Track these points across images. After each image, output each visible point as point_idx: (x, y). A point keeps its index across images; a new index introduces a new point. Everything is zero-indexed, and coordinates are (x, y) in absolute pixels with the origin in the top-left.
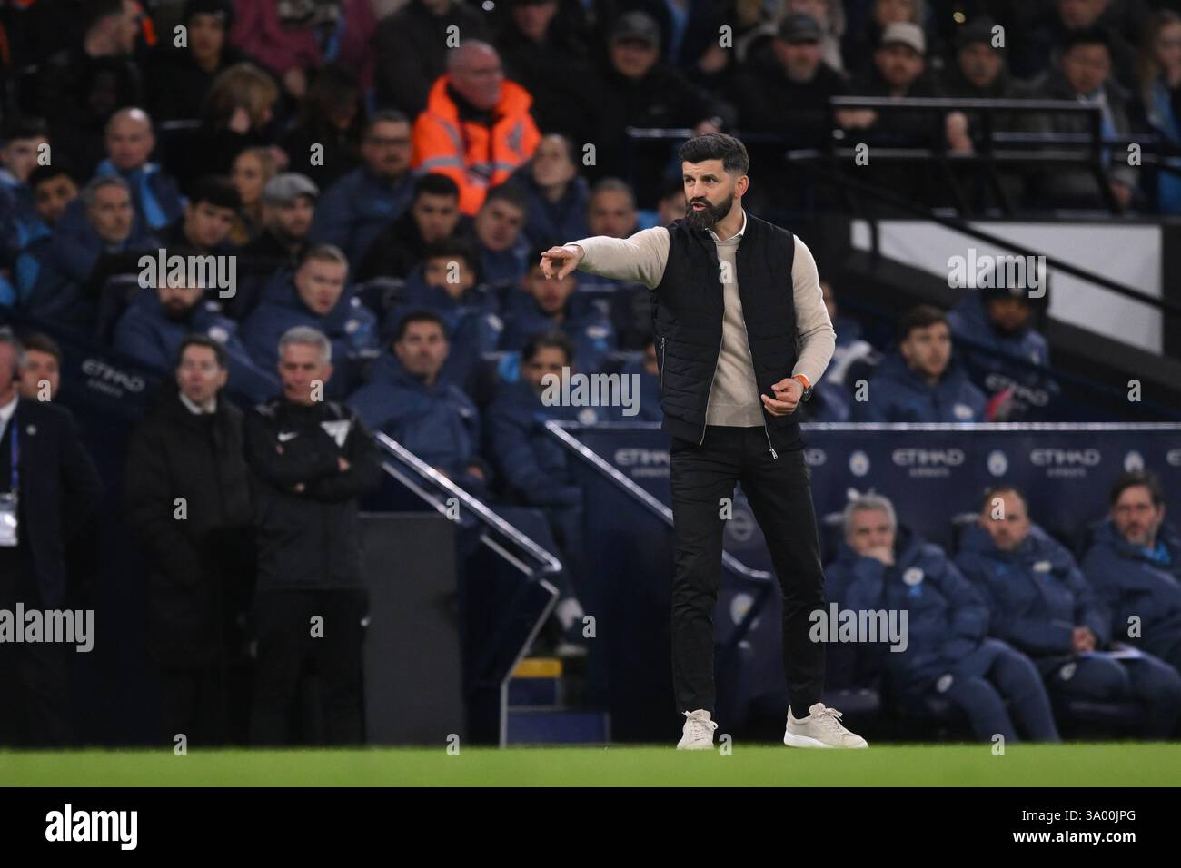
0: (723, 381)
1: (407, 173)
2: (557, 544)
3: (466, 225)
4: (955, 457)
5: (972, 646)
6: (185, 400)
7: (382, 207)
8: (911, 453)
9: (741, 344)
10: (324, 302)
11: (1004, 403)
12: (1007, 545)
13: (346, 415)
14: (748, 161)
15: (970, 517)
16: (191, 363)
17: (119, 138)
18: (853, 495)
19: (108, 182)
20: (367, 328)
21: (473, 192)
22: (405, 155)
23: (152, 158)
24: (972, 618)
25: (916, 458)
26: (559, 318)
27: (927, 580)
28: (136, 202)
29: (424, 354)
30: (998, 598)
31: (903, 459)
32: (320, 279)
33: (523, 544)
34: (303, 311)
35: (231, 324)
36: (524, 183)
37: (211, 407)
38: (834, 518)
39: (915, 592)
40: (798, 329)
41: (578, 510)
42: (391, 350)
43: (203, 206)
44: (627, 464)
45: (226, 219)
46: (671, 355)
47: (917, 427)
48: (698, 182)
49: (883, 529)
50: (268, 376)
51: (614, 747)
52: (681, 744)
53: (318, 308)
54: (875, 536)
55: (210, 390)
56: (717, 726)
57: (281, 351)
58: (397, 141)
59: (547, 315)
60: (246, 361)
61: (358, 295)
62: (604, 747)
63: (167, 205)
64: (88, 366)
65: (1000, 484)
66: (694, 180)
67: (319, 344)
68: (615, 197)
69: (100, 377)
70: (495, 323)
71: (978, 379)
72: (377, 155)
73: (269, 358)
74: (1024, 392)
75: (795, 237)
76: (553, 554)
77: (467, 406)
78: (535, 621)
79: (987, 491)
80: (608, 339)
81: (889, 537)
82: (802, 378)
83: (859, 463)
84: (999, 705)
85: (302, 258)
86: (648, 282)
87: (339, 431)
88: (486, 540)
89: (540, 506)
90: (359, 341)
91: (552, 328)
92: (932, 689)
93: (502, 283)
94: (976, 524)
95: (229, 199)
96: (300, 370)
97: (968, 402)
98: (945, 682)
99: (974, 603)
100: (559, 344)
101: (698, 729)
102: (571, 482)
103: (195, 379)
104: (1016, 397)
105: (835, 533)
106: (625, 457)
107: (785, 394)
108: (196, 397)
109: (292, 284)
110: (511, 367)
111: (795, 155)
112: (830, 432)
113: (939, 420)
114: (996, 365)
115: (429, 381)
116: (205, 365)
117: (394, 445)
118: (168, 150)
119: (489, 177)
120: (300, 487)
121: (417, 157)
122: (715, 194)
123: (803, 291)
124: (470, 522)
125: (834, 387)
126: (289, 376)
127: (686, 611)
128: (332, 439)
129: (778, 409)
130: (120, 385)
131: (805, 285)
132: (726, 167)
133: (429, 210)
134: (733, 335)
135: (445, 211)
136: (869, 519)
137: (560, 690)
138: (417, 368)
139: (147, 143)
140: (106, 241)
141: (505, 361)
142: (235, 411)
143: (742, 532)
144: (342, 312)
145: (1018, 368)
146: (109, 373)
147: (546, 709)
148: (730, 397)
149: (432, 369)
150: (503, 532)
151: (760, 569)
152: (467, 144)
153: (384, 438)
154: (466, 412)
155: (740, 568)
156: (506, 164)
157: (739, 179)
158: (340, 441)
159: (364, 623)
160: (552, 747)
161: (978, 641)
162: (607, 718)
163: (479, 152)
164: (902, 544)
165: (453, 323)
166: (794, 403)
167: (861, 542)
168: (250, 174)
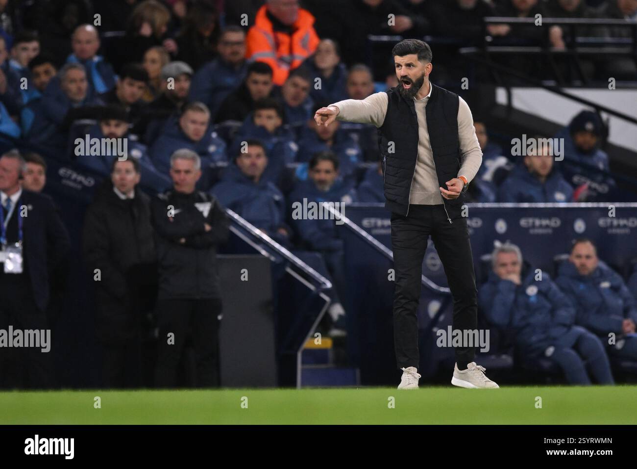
0: (419, 178)
1: (243, 61)
2: (329, 272)
3: (277, 91)
4: (555, 223)
5: (565, 330)
6: (116, 191)
7: (229, 81)
8: (531, 220)
9: (429, 159)
10: (197, 135)
11: (583, 192)
12: (586, 273)
13: (209, 199)
14: (431, 55)
15: (564, 257)
16: (119, 171)
17: (79, 42)
18: (498, 244)
19: (74, 67)
20: (221, 150)
21: (281, 72)
22: (242, 51)
23: (98, 53)
24: (565, 314)
25: (534, 223)
26: (330, 143)
27: (540, 292)
28: (89, 79)
29: (254, 165)
30: (580, 303)
31: (526, 224)
32: (194, 122)
33: (310, 273)
34: (185, 140)
35: (144, 148)
36: (310, 67)
37: (132, 195)
38: (486, 257)
39: (533, 299)
40: (461, 150)
41: (341, 253)
42: (235, 162)
43: (127, 80)
44: (368, 227)
45: (140, 88)
46: (390, 165)
47: (534, 205)
48: (404, 67)
49: (514, 263)
50: (165, 177)
51: (361, 388)
52: (400, 386)
53: (195, 138)
54: (510, 268)
55: (131, 185)
56: (420, 376)
57: (172, 163)
58: (238, 43)
59: (322, 141)
60: (152, 169)
61: (216, 131)
62: (356, 388)
63: (107, 79)
64: (62, 171)
65: (581, 237)
66: (402, 66)
67: (193, 159)
68: (361, 75)
69: (69, 178)
70: (294, 146)
71: (568, 178)
72: (226, 51)
73: (165, 167)
74: (595, 185)
75: (460, 97)
76: (327, 278)
77: (277, 194)
78: (317, 316)
79: (574, 241)
80: (358, 156)
81: (518, 268)
82: (463, 178)
83: (501, 226)
84: (580, 364)
85: (184, 110)
86: (376, 123)
87: (205, 209)
88: (289, 270)
89: (319, 250)
90: (217, 157)
91: (326, 149)
92: (542, 354)
93: (298, 124)
94: (568, 260)
95: (142, 76)
96: (183, 174)
97: (562, 191)
98: (550, 351)
99: (566, 306)
100: (330, 158)
101: (410, 377)
102: (337, 237)
103: (122, 179)
104: (590, 188)
105: (488, 265)
106: (368, 222)
107: (453, 187)
108: (124, 190)
109: (178, 124)
110: (303, 171)
111: (464, 51)
112: (484, 209)
113: (546, 201)
114: (579, 170)
115: (256, 180)
116: (128, 171)
117: (236, 216)
118: (107, 48)
119: (290, 63)
120: (183, 241)
121: (249, 52)
122: (413, 73)
123: (464, 128)
124: (279, 260)
125: (486, 183)
126: (176, 177)
127: (403, 311)
128: (201, 213)
129: (449, 196)
130: (81, 183)
131: (465, 125)
132: (420, 58)
133: (256, 82)
134: (424, 152)
135: (265, 83)
136: (506, 258)
137: (331, 355)
138: (250, 172)
139: (95, 44)
140: (72, 101)
141: (300, 169)
142: (145, 197)
143: (434, 265)
144: (206, 141)
145: (591, 172)
146: (74, 176)
147: (323, 366)
148: (424, 189)
149: (258, 173)
150: (298, 266)
151: (445, 286)
152: (277, 45)
153: (231, 213)
154: (277, 197)
155: (433, 286)
156: (300, 56)
157: (426, 65)
158: (206, 214)
159: (220, 317)
160: (326, 388)
161: (569, 327)
162: (358, 372)
163: (284, 49)
164: (526, 272)
165: (270, 146)
166: (458, 192)
167: (502, 271)
168: (153, 61)
